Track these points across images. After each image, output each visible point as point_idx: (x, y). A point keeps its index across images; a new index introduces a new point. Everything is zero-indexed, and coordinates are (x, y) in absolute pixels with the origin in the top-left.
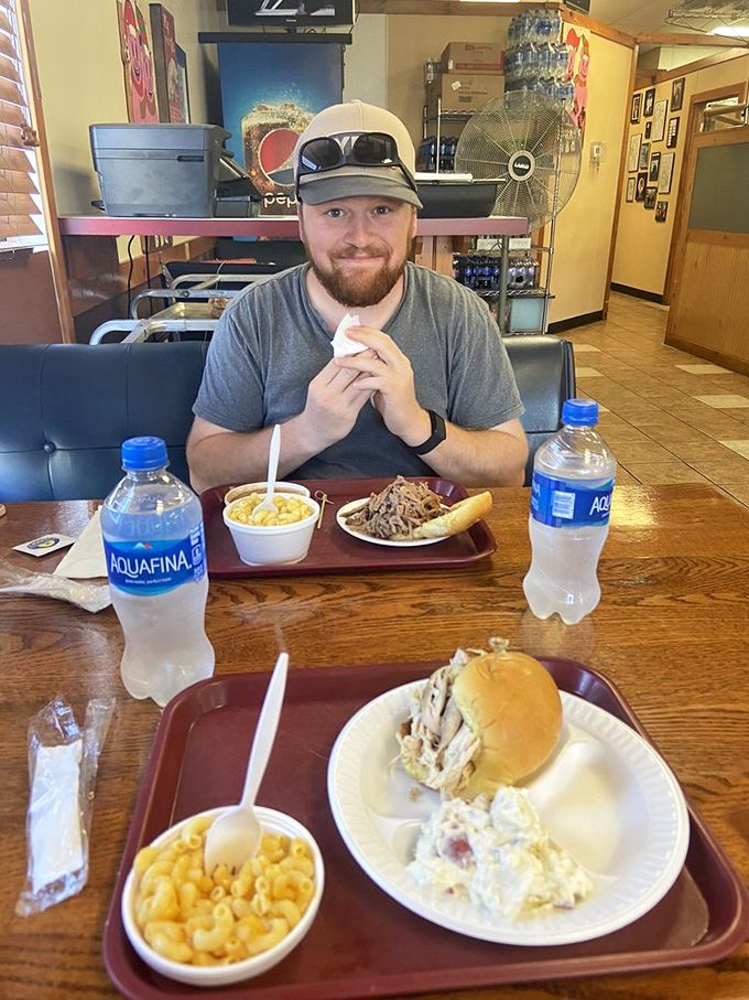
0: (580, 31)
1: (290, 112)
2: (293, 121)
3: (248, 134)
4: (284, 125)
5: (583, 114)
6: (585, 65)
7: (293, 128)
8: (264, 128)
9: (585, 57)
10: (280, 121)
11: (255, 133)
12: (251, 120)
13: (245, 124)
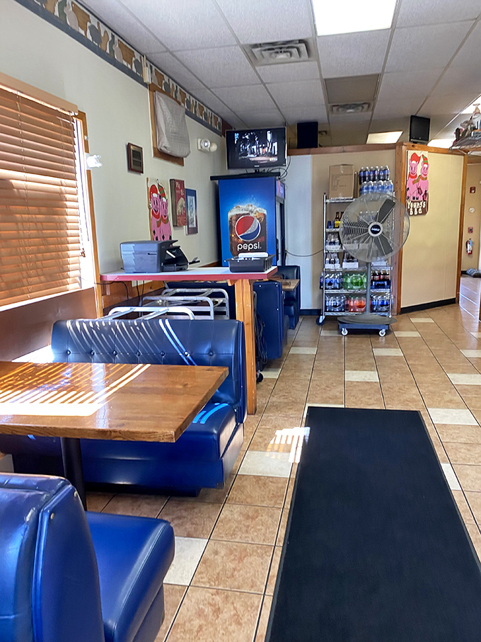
0: (419, 153)
1: (250, 208)
2: (252, 212)
3: (231, 218)
4: (247, 214)
5: (426, 194)
6: (425, 170)
7: (252, 215)
8: (238, 216)
9: (426, 166)
10: (246, 212)
11: (234, 218)
12: (232, 213)
13: (230, 215)
